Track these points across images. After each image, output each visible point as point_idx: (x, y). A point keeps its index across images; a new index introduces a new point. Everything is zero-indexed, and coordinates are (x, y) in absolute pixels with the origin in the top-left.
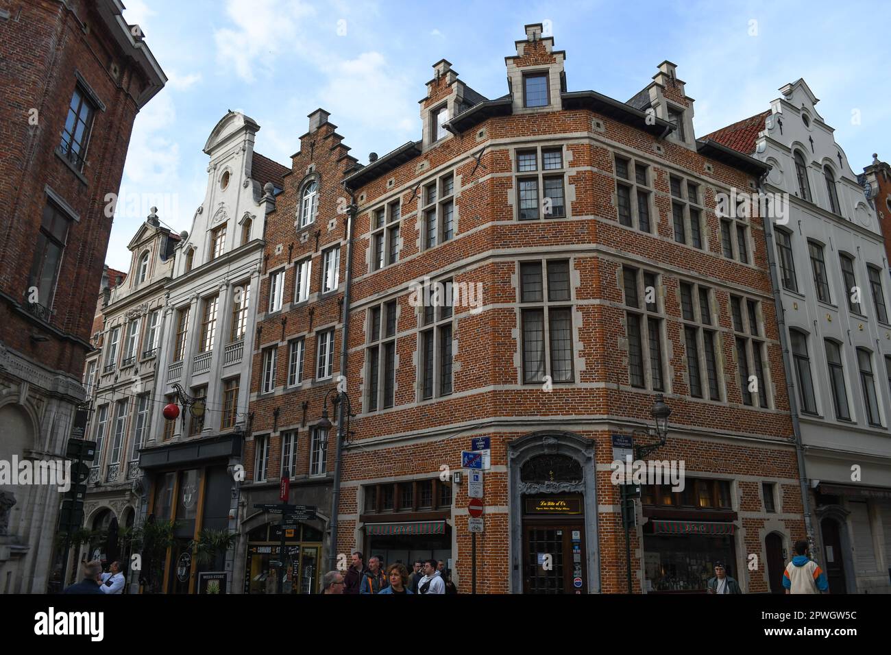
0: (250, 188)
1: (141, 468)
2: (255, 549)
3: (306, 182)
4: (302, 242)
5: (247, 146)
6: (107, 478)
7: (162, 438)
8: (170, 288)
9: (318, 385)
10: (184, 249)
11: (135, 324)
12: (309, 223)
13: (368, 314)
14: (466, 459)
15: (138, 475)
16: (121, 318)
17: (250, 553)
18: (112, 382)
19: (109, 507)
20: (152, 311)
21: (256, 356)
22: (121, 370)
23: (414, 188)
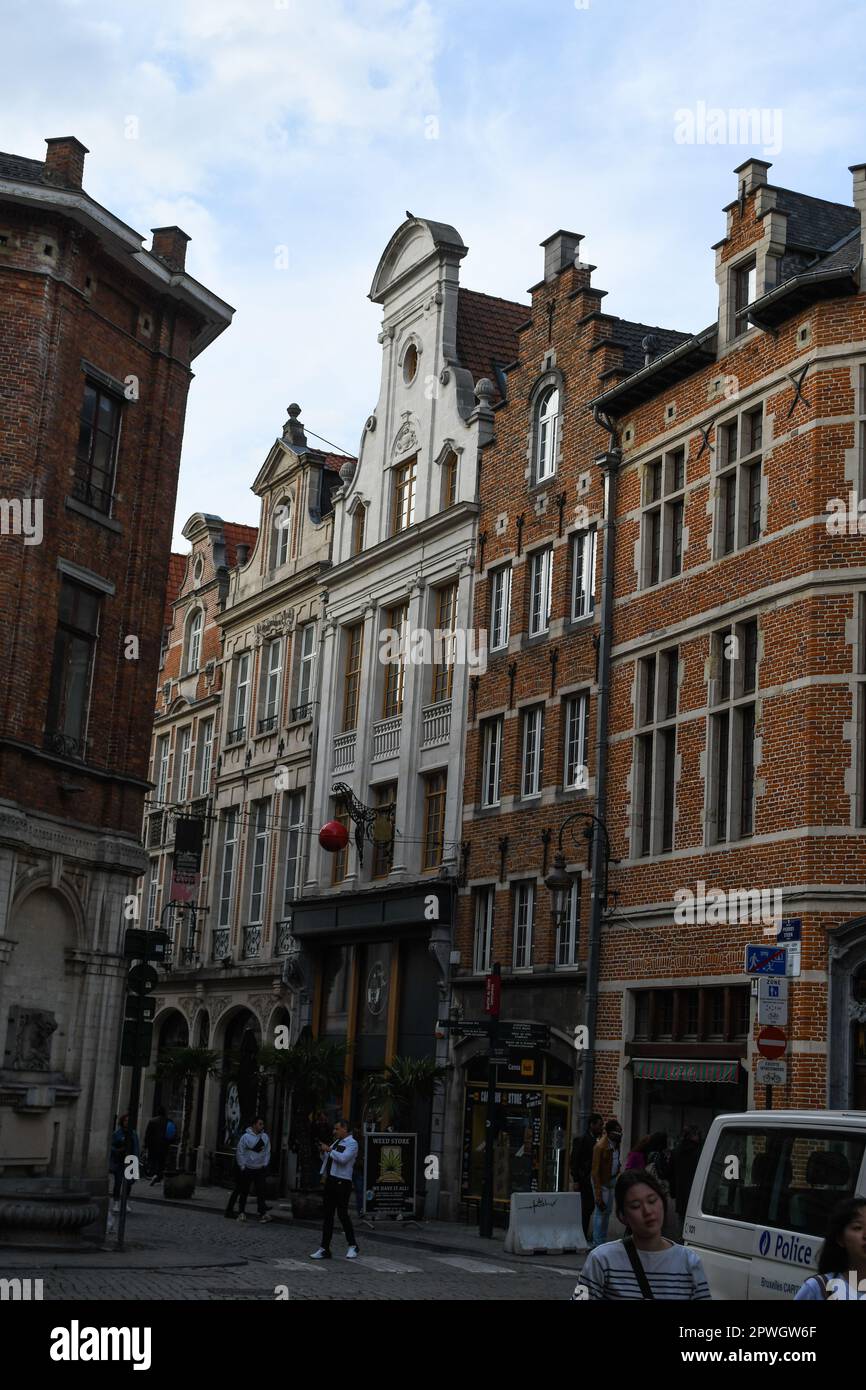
0: (452, 386)
1: (296, 937)
2: (477, 1094)
3: (542, 387)
4: (538, 514)
5: (443, 292)
6: (244, 951)
7: (328, 879)
8: (331, 584)
9: (565, 799)
10: (349, 503)
11: (276, 646)
12: (548, 474)
13: (637, 671)
14: (754, 957)
15: (291, 949)
16: (248, 635)
17: (470, 1101)
18: (240, 766)
19: (249, 1006)
20: (303, 624)
21: (471, 733)
22: (257, 742)
23: (706, 428)
